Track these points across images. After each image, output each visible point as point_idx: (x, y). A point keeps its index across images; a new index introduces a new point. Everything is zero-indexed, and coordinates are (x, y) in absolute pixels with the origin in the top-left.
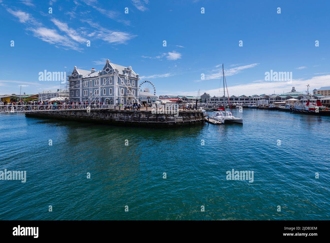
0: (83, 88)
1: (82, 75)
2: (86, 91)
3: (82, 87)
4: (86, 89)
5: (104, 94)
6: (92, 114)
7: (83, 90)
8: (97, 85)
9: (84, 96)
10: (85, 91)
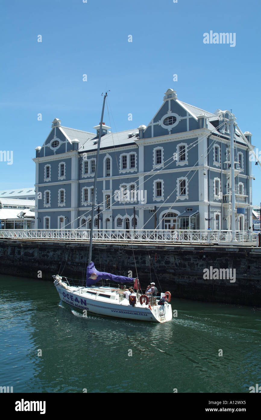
0: (81, 181)
1: (78, 144)
2: (89, 189)
3: (77, 177)
4: (89, 184)
5: (155, 198)
6: (159, 262)
7: (80, 186)
8: (128, 169)
9: (84, 206)
10: (86, 191)
